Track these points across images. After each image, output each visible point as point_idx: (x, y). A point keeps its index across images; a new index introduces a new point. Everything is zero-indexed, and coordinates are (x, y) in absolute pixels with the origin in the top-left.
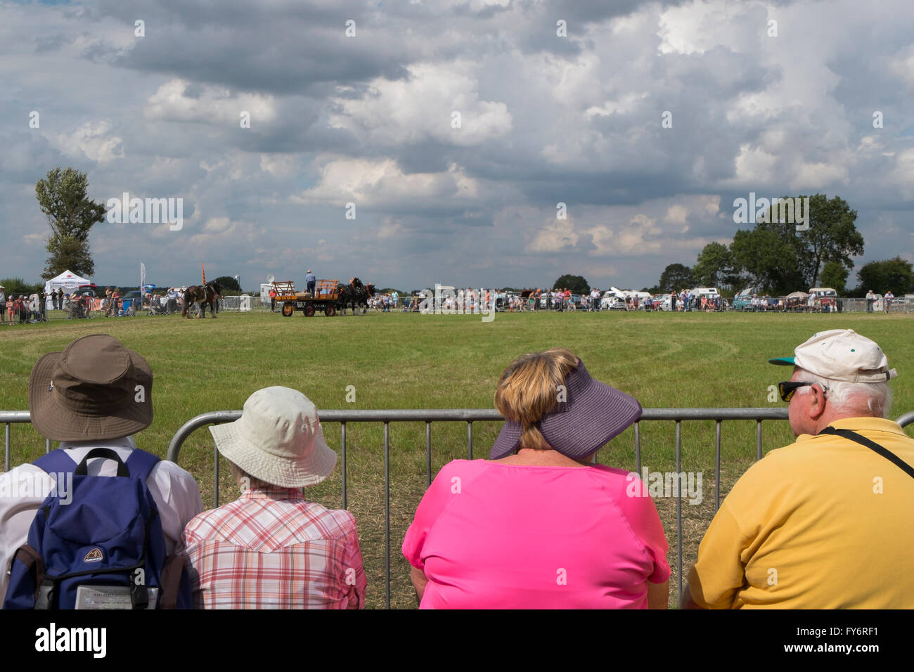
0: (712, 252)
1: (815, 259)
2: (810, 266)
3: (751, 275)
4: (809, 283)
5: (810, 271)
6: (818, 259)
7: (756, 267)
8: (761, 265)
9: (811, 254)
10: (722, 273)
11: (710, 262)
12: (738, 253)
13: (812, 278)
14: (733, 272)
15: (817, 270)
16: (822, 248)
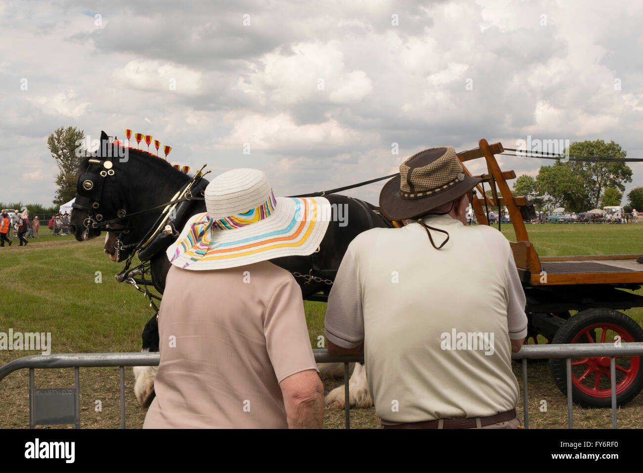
0: (523, 182)
1: (597, 185)
2: (594, 191)
3: (552, 198)
4: (594, 202)
5: (594, 194)
6: (600, 185)
7: (555, 192)
8: (559, 190)
9: (595, 182)
10: (531, 196)
11: (522, 189)
12: (541, 182)
13: (595, 199)
14: (539, 195)
15: (599, 193)
16: (602, 178)
